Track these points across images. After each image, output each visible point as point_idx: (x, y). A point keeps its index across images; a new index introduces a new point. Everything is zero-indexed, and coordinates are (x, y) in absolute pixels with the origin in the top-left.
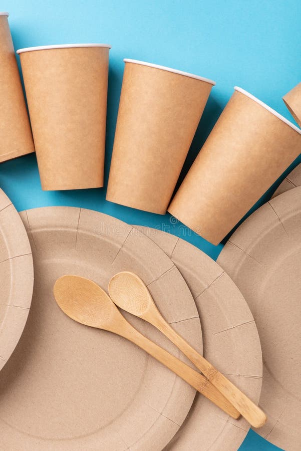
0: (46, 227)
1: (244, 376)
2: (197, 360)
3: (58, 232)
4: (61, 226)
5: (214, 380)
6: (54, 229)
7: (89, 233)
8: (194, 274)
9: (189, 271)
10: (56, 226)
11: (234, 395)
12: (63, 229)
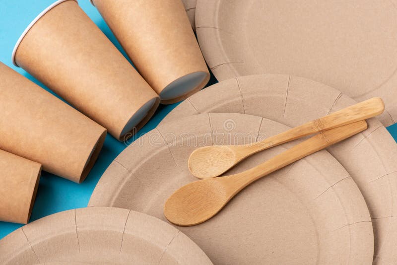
0: (113, 196)
1: (333, 106)
2: (300, 131)
3: (123, 189)
4: (120, 184)
5: (326, 126)
6: (119, 191)
7: (139, 166)
8: (224, 103)
9: (220, 105)
10: (118, 188)
11: (346, 115)
12: (123, 184)
